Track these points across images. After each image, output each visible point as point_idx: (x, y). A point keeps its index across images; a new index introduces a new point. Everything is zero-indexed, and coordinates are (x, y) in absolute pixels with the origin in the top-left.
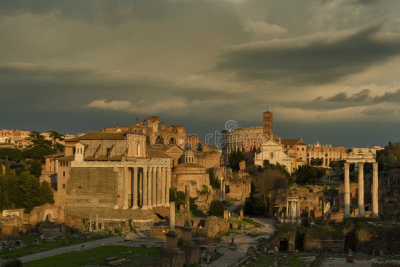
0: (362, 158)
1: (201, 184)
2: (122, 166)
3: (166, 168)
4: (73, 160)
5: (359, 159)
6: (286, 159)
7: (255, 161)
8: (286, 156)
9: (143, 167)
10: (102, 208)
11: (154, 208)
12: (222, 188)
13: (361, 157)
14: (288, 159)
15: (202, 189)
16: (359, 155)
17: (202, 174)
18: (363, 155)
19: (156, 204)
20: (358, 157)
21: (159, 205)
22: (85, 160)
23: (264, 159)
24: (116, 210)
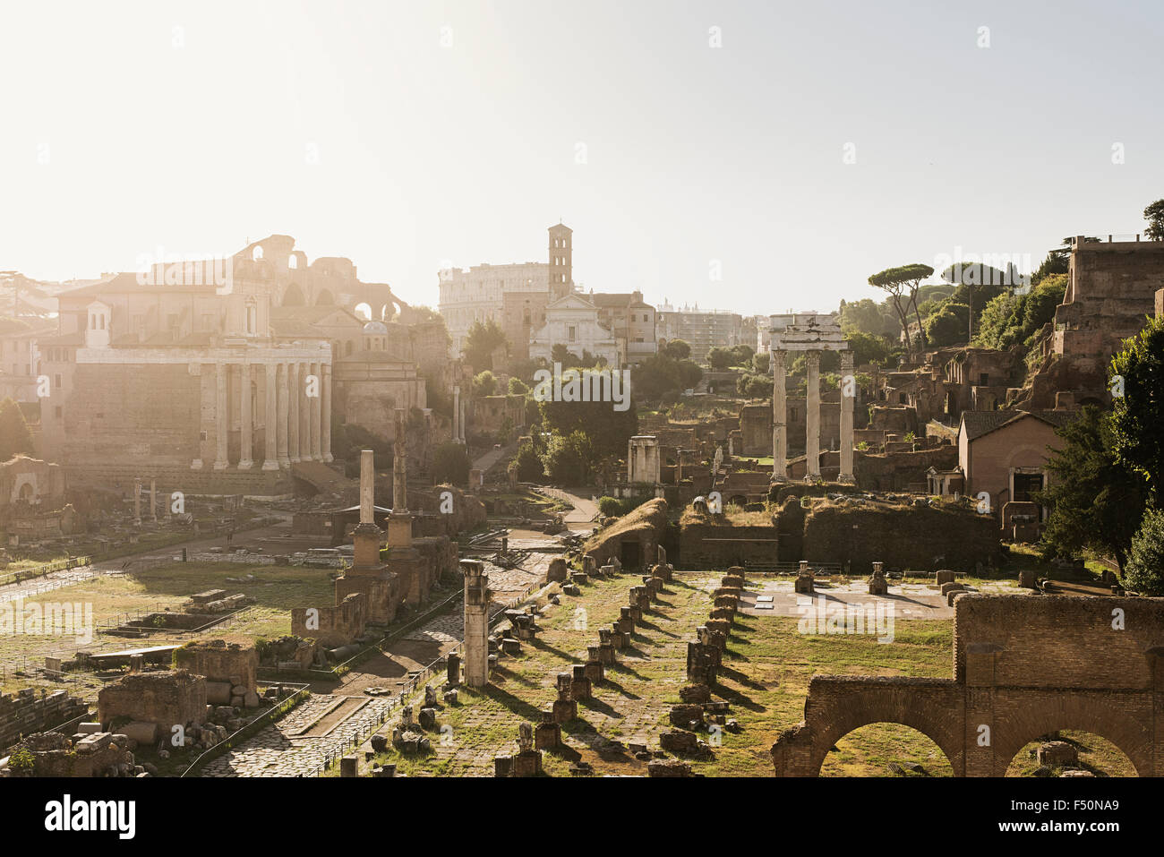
0: (818, 340)
1: (407, 404)
2: (211, 360)
3: (323, 365)
4: (81, 346)
5: (809, 341)
6: (607, 342)
7: (531, 349)
8: (607, 334)
9: (265, 363)
10: (159, 466)
11: (293, 465)
12: (456, 415)
13: (814, 337)
14: (613, 341)
15: (410, 418)
16: (808, 332)
17: (409, 379)
18: (818, 332)
19: (300, 456)
20: (805, 337)
21: (309, 458)
22: (113, 345)
23: (553, 343)
24: (196, 472)
